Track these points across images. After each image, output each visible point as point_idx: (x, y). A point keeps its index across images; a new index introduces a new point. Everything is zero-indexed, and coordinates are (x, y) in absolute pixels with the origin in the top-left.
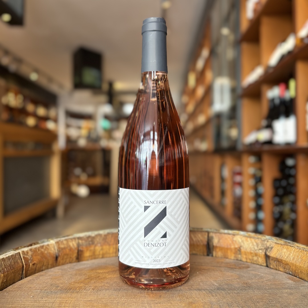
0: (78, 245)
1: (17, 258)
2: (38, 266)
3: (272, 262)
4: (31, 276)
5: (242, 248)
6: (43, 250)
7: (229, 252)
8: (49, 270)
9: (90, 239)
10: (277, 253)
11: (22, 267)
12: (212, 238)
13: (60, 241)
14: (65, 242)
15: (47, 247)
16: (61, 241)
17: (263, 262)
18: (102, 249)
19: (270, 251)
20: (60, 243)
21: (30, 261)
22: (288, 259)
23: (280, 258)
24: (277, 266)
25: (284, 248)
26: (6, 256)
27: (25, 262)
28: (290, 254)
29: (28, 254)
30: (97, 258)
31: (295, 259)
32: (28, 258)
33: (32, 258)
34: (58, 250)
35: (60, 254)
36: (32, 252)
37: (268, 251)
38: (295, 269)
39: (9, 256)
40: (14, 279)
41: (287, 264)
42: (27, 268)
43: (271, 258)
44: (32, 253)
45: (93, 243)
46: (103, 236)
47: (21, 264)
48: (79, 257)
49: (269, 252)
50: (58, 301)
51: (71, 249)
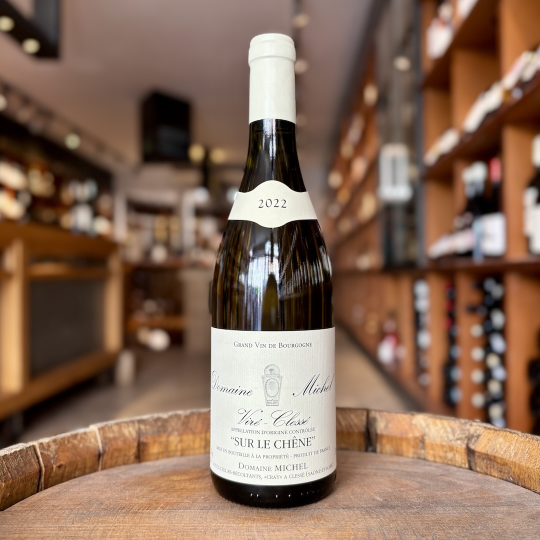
0: (139, 433)
1: (29, 455)
2: (67, 470)
3: (478, 461)
4: (54, 487)
5: (426, 438)
6: (76, 442)
7: (404, 444)
8: (87, 476)
9: (159, 424)
10: (488, 445)
11: (38, 471)
12: (375, 419)
13: (106, 425)
14: (115, 428)
15: (83, 436)
16: (109, 425)
17: (463, 461)
18: (181, 441)
19: (475, 441)
20: (106, 429)
21: (52, 462)
22: (507, 455)
23: (493, 454)
24: (487, 468)
25: (500, 436)
26: (10, 452)
27: (44, 463)
28: (510, 447)
29: (50, 449)
30: (173, 456)
31: (519, 455)
32: (49, 455)
33: (56, 456)
34: (104, 442)
35: (107, 449)
36: (57, 444)
37: (471, 442)
38: (519, 473)
39: (15, 452)
40: (25, 492)
41: (505, 464)
42: (48, 473)
43: (477, 454)
44: (57, 446)
45: (165, 431)
46: (183, 417)
47: (36, 466)
48: (140, 455)
49: (473, 444)
50: (100, 528)
51: (125, 441)
